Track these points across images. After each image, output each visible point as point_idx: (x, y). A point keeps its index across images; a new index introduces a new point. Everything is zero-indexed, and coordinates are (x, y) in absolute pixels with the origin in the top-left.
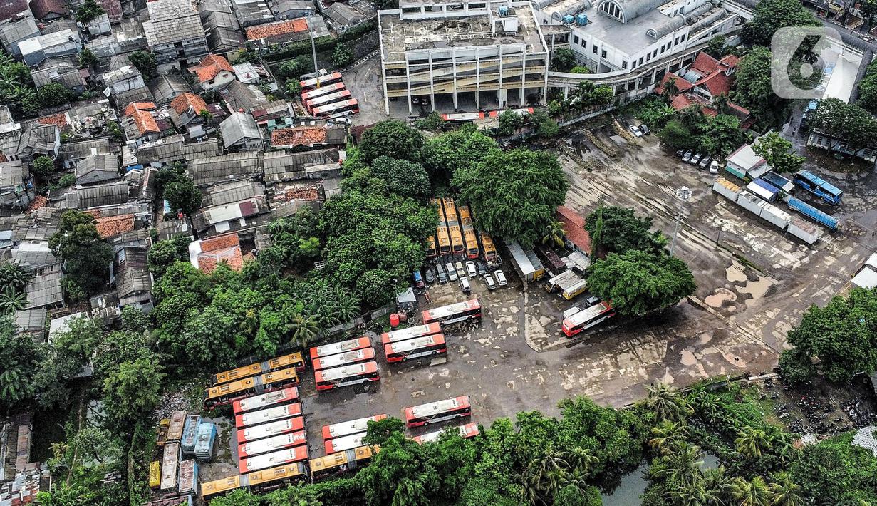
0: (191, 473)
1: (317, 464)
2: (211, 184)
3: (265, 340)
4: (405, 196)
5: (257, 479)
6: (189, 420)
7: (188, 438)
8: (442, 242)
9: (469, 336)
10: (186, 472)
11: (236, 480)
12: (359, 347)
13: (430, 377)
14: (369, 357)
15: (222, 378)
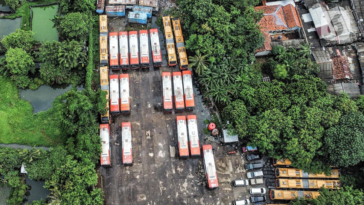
1: (104, 72)
2: (354, 8)
4: (322, 139)
5: (103, 40)
7: (138, 8)
8: (284, 171)
9: (191, 176)
10: (117, 8)
11: (105, 30)
12: (187, 99)
13: (160, 144)
14: (177, 104)
15: (176, 23)
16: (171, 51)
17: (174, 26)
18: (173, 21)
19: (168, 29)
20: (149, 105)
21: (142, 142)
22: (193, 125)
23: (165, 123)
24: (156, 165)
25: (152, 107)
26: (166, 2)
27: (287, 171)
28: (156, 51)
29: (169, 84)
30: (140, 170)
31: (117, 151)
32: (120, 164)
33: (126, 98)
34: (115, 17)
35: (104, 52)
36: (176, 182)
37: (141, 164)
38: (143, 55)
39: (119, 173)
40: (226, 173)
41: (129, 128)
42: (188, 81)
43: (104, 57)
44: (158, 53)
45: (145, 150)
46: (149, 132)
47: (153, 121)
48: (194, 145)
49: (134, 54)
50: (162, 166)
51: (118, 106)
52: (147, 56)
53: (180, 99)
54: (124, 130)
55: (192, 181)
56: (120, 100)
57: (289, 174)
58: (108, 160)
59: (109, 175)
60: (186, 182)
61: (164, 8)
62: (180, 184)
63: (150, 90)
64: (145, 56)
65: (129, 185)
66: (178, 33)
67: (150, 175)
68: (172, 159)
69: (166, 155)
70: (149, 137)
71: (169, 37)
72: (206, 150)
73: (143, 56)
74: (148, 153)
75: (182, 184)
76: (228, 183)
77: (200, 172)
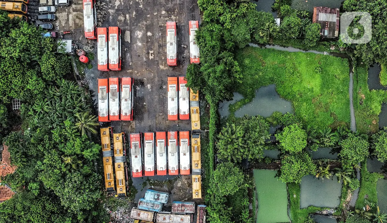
0: (182, 206)
1: (196, 125)
3: (91, 151)
5: (197, 164)
6: (140, 207)
7: (154, 208)
8: (16, 8)
9: (111, 11)
10: (180, 209)
11: (195, 177)
12: (106, 87)
13: (140, 44)
14: (117, 82)
15: (109, 184)
16: (118, 145)
17: (112, 179)
18: (114, 186)
19: (120, 175)
20: (149, 88)
21: (158, 47)
22: (102, 59)
23: (134, 67)
24: (145, 23)
25: (146, 85)
26: (122, 219)
27: (14, 7)
28: (136, 146)
29: (123, 105)
30: (161, 19)
31: (184, 39)
32: (181, 26)
33: (171, 92)
34: (185, 201)
35: (195, 148)
36: (127, 7)
37: (160, 25)
38: (151, 143)
39: (182, 17)
40: (76, 13)
41: (169, 57)
42: (102, 109)
43: (196, 142)
44: (133, 144)
45: (155, 39)
46: (151, 57)
47: (146, 69)
48: (102, 37)
49: (161, 144)
50: (139, 22)
51: (180, 81)
52: (146, 141)
53: (113, 87)
54: (174, 56)
55: (110, 7)
56: (178, 90)
57: (12, 5)
58: (191, 25)
59: (193, 15)
60: (117, 6)
61: (125, 211)
62: (123, 4)
63: (147, 104)
64: (149, 141)
65: (172, 5)
66: (108, 169)
67: (152, 14)
68: (129, 28)
69: (135, 33)
70: (151, 52)
71: (120, 165)
72: (91, 31)
73: (150, 141)
74: (153, 35)
75: (120, 4)
76: (75, 4)
77: (101, 15)
